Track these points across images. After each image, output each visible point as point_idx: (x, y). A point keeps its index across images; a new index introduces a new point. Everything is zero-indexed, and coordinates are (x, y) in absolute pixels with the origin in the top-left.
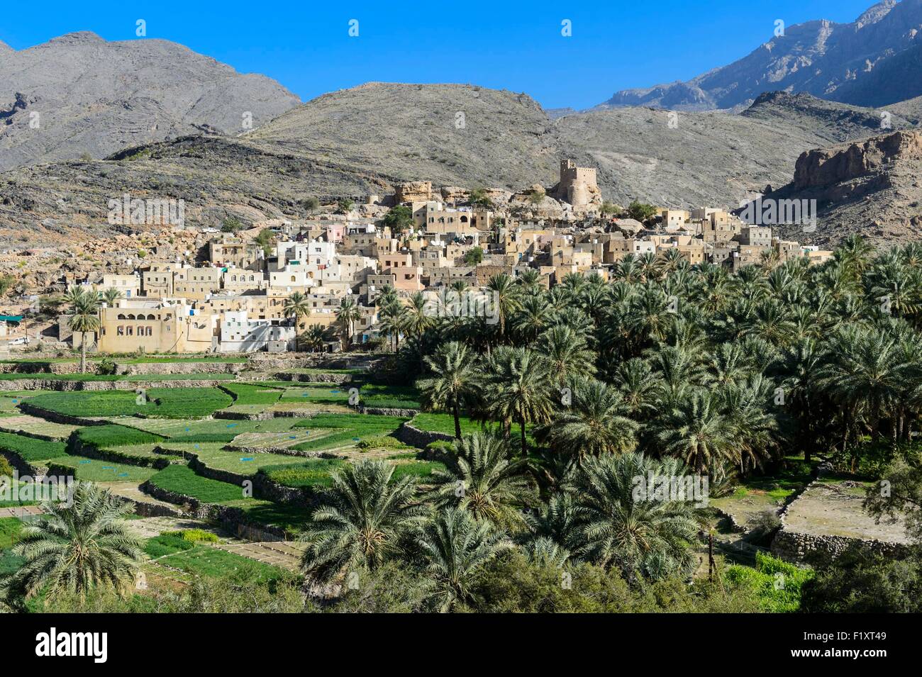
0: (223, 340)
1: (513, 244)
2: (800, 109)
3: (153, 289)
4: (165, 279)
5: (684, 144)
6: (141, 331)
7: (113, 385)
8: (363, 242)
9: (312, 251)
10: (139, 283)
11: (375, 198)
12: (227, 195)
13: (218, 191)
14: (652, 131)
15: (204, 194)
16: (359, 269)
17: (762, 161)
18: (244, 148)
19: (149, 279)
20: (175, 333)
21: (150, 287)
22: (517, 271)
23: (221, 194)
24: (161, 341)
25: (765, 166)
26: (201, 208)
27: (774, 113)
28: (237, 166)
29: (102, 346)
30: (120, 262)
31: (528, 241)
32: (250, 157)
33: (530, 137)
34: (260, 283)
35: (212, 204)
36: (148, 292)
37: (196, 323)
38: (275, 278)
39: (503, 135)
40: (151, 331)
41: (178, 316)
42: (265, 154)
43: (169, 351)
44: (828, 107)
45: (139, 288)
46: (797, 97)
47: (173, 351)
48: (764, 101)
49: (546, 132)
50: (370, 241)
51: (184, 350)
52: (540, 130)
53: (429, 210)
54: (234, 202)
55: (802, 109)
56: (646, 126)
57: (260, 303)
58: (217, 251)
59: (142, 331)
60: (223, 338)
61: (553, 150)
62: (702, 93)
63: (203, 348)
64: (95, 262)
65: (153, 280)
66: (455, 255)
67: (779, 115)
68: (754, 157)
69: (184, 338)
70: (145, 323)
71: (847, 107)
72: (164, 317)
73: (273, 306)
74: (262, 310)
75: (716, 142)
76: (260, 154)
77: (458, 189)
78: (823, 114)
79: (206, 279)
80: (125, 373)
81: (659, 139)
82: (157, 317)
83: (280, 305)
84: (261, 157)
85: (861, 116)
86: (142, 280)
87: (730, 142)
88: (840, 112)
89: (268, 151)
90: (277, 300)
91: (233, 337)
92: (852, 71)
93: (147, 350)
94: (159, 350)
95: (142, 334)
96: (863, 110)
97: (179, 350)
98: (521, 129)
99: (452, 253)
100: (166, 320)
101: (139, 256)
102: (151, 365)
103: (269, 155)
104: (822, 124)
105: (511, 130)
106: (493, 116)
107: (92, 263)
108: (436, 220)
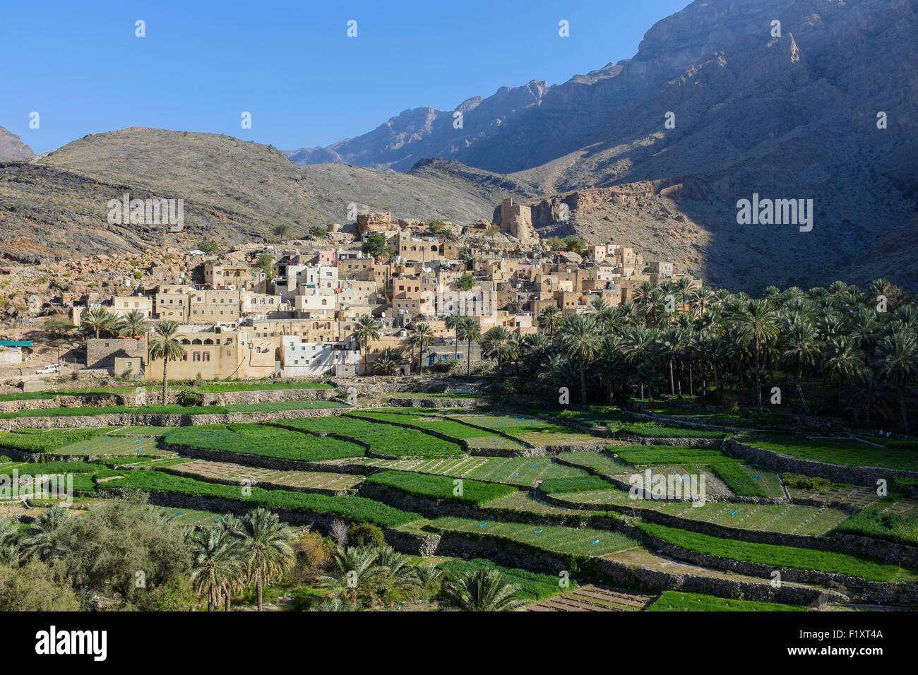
0: (286, 364)
1: (499, 272)
2: (452, 173)
3: (167, 312)
4: (181, 302)
5: (383, 195)
6: (197, 357)
7: (226, 418)
8: (357, 267)
9: (323, 275)
10: (151, 306)
11: (337, 226)
12: (86, 220)
13: (76, 215)
14: (357, 183)
15: (64, 217)
16: (369, 293)
17: (441, 210)
18: (76, 177)
19: (162, 302)
20: (237, 358)
21: (164, 310)
22: (519, 297)
23: (80, 219)
24: (221, 367)
25: (444, 215)
26: (64, 232)
27: (433, 175)
28: (73, 194)
29: (150, 373)
30: (118, 283)
31: (511, 270)
32: (85, 185)
33: (291, 182)
34: (279, 306)
35: (74, 228)
36: (161, 315)
37: (259, 348)
38: (306, 301)
39: (271, 179)
40: (208, 357)
41: (240, 342)
42: (99, 184)
43: (229, 378)
44: (473, 172)
45: (151, 310)
46: (449, 163)
47: (234, 377)
48: (423, 164)
49: (302, 179)
50: (364, 267)
51: (246, 376)
52: (298, 176)
53: (401, 239)
54: (95, 227)
55: (454, 173)
56: (351, 179)
57: (303, 327)
58: (218, 273)
59: (199, 356)
60: (286, 363)
61: (311, 193)
62: (339, 157)
63: (267, 373)
64: (89, 283)
65: (167, 302)
66: (447, 281)
67: (437, 176)
68: (434, 207)
69: (246, 363)
70: (202, 348)
71: (487, 173)
72: (223, 341)
73: (315, 329)
74: (305, 334)
75: (405, 195)
76: (95, 183)
77: (413, 221)
78: (470, 177)
79: (227, 302)
80: (213, 403)
81: (364, 190)
82: (215, 342)
83: (323, 328)
84: (95, 185)
85: (499, 180)
86: (154, 302)
87: (415, 195)
88: (483, 176)
89: (102, 181)
90: (320, 323)
91: (296, 362)
92: (455, 147)
93: (204, 377)
94: (218, 376)
95: (199, 359)
96: (498, 176)
97: (241, 376)
98: (282, 175)
99: (445, 279)
100: (227, 344)
101: (135, 277)
102: (237, 393)
103: (103, 184)
104: (470, 185)
105: (275, 175)
106: (256, 162)
107: (87, 284)
108: (408, 249)
